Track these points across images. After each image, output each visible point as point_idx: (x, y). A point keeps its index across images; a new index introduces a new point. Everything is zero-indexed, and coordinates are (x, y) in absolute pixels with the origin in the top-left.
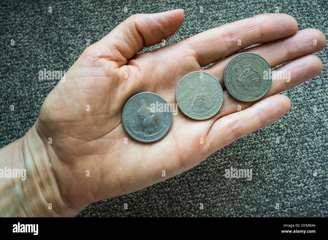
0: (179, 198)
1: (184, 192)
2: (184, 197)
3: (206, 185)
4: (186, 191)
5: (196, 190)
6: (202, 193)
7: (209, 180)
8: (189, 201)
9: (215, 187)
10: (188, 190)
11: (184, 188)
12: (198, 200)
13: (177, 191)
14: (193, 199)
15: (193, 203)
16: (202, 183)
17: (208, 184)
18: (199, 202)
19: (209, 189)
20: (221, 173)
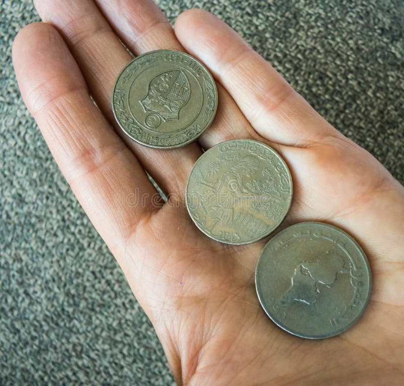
0: (374, 115)
1: (360, 111)
2: (369, 108)
3: (331, 79)
4: (358, 109)
5: (347, 93)
6: (347, 79)
7: (321, 78)
8: (370, 97)
9: (326, 64)
10: (354, 106)
11: (354, 114)
12: (362, 81)
13: (364, 124)
14: (364, 91)
15: (370, 87)
16: (331, 88)
17: (328, 76)
18: (363, 79)
19: (335, 71)
20: (298, 63)
